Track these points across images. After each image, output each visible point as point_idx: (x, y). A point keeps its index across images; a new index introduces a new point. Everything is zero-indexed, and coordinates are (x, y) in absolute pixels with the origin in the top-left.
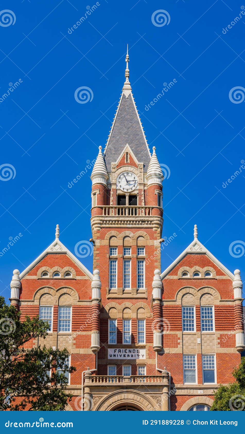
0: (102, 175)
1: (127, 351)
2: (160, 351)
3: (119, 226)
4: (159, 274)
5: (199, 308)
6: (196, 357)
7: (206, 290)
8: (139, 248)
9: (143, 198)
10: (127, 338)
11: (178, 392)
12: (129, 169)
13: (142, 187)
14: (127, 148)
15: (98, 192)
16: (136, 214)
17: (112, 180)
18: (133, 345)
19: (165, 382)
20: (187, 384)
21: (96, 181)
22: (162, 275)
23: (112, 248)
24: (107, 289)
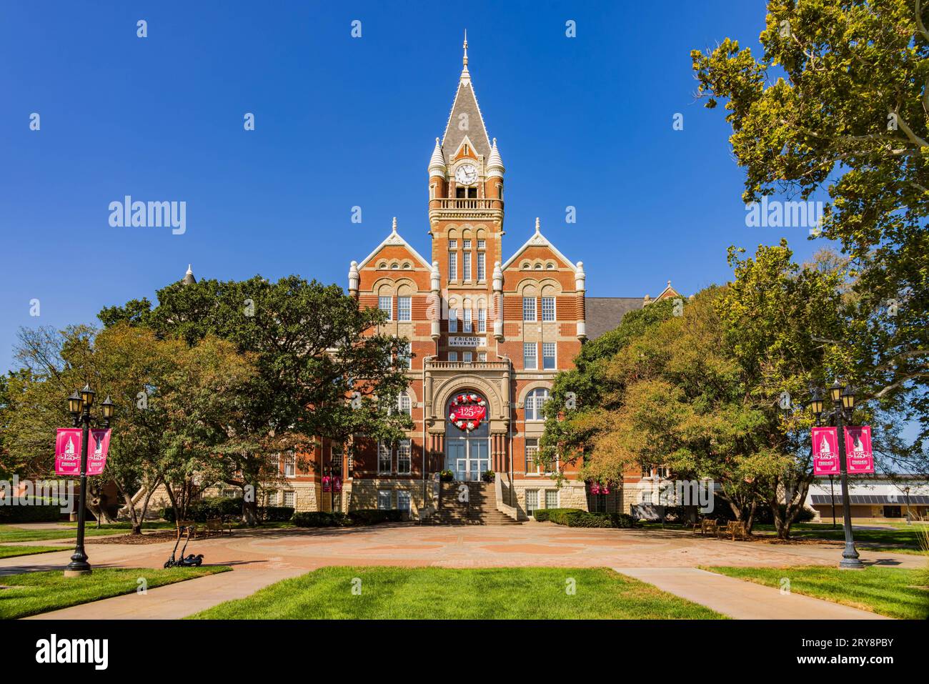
0: (440, 168)
1: (468, 339)
2: (501, 339)
3: (458, 219)
4: (499, 266)
5: (541, 299)
6: (537, 345)
7: (547, 282)
8: (479, 241)
9: (483, 191)
10: (467, 327)
11: (518, 377)
12: (469, 161)
13: (482, 180)
14: (466, 140)
15: (435, 185)
16: (475, 207)
17: (451, 173)
18: (473, 333)
19: (505, 367)
20: (527, 370)
21: (434, 173)
22: (503, 267)
23: (451, 241)
24: (447, 280)
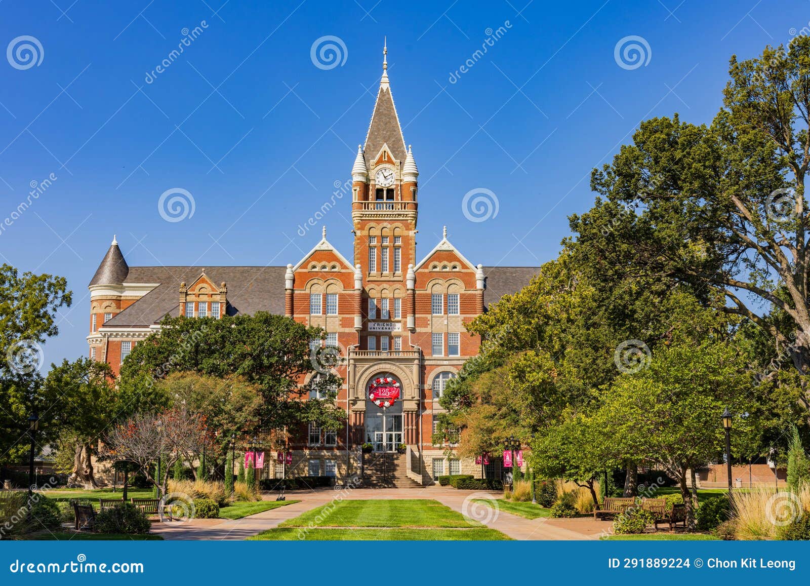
0: (362, 174)
2: (412, 331)
3: (378, 218)
4: (412, 267)
5: (446, 297)
6: (443, 334)
7: (452, 281)
8: (396, 238)
9: (399, 192)
10: (385, 313)
12: (387, 166)
13: (398, 183)
14: (385, 147)
15: (358, 189)
16: (393, 209)
17: (372, 176)
21: (356, 179)
23: (371, 237)
24: (367, 273)
